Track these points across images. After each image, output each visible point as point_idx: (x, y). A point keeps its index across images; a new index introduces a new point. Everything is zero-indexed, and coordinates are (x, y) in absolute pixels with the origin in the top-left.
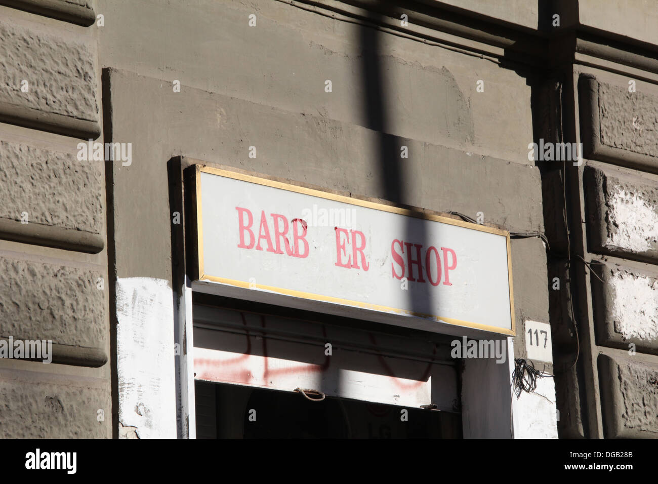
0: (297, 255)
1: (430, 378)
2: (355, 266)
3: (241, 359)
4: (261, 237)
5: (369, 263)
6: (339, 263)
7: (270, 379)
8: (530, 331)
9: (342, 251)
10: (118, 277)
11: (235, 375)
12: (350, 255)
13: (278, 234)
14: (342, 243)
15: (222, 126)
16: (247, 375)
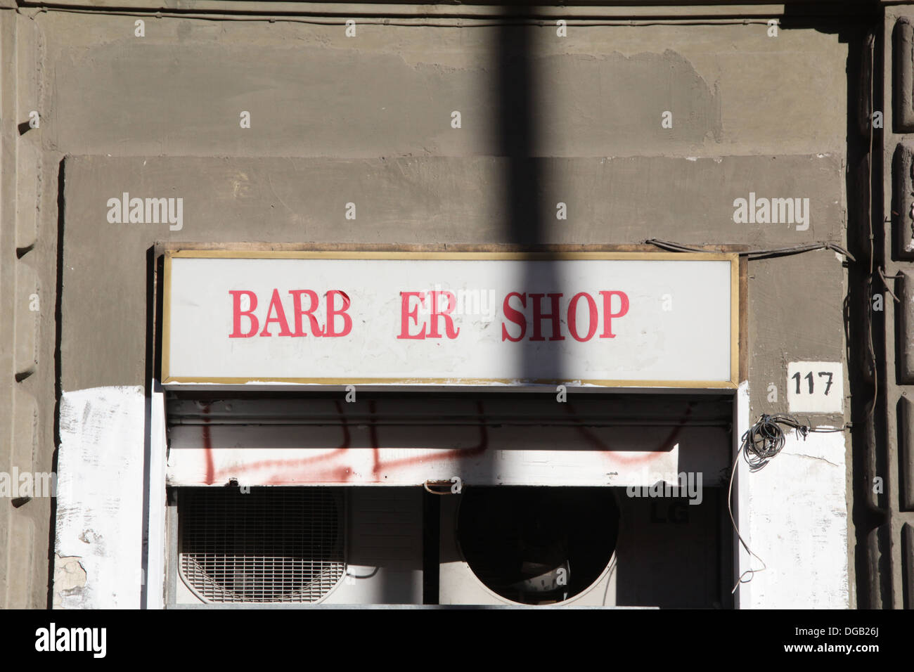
0: (331, 333)
1: (676, 447)
2: (434, 334)
3: (333, 455)
4: (269, 320)
5: (459, 329)
6: (405, 334)
7: (383, 474)
8: (797, 376)
9: (411, 319)
10: (63, 391)
11: (324, 474)
12: (425, 323)
13: (298, 313)
14: (411, 310)
15: (241, 194)
16: (346, 473)
